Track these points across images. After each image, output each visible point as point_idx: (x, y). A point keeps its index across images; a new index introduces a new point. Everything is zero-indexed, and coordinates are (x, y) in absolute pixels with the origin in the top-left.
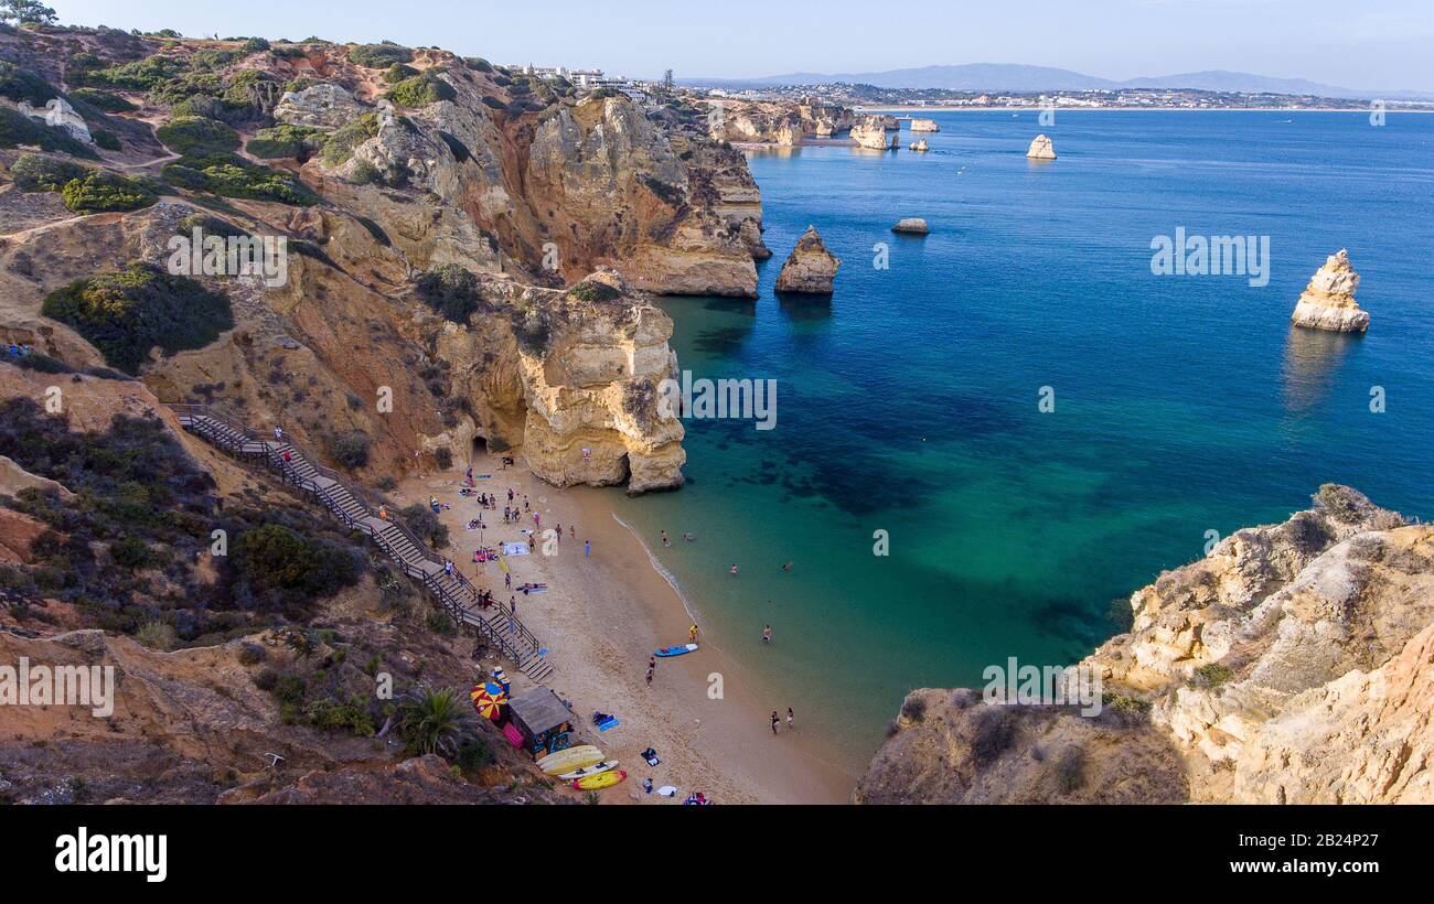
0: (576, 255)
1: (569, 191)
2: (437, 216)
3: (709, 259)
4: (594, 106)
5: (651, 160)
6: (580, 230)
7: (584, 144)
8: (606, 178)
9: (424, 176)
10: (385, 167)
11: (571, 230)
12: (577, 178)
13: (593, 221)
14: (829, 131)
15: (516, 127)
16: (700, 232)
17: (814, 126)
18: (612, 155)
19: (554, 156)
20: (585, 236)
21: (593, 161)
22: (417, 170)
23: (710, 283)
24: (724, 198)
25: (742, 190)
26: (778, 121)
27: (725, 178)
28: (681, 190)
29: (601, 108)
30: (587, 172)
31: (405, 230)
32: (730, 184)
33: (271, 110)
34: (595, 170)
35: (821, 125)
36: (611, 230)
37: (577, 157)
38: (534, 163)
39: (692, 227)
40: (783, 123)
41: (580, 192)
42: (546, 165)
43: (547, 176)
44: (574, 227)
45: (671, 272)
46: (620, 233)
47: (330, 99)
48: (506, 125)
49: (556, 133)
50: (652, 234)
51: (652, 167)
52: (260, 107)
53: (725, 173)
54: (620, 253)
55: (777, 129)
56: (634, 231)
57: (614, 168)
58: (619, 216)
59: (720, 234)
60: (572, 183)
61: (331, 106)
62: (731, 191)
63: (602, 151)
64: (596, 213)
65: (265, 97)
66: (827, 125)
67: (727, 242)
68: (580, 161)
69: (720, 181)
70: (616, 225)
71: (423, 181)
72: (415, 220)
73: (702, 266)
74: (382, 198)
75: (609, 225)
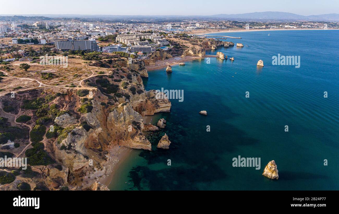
0: (116, 139)
1: (116, 125)
2: (75, 156)
3: (141, 144)
4: (122, 107)
5: (134, 117)
6: (118, 133)
7: (119, 116)
8: (123, 123)
9: (74, 147)
10: (67, 145)
11: (116, 133)
12: (117, 123)
13: (120, 131)
14: (215, 48)
15: (107, 110)
16: (139, 139)
17: (211, 47)
18: (124, 118)
19: (113, 119)
20: (118, 134)
21: (120, 120)
22: (73, 145)
23: (141, 148)
24: (160, 107)
25: (165, 104)
26: (199, 51)
27: (161, 102)
28: (140, 123)
29: (123, 108)
30: (119, 122)
31: (69, 159)
32: (162, 104)
33: (54, 120)
34: (121, 121)
35: (213, 47)
36: (123, 134)
37: (117, 119)
38: (108, 120)
39: (138, 137)
40: (200, 52)
41: (118, 125)
42: (111, 120)
43: (111, 122)
44: (116, 132)
45: (133, 146)
46: (125, 135)
47: (65, 118)
48: (105, 110)
49: (113, 114)
50: (131, 136)
51: (134, 118)
52: (52, 119)
53: (161, 101)
54: (124, 139)
55: (198, 53)
56: (128, 135)
57: (125, 121)
58: (125, 131)
59: (143, 139)
60: (116, 124)
61: (65, 120)
62: (162, 105)
63: (122, 118)
64: (121, 129)
65: (53, 117)
66: (214, 47)
67: (144, 141)
68: (118, 120)
69: (160, 103)
70: (124, 133)
71: (74, 148)
72: (71, 157)
73: (139, 145)
74: (65, 153)
75: (123, 133)
